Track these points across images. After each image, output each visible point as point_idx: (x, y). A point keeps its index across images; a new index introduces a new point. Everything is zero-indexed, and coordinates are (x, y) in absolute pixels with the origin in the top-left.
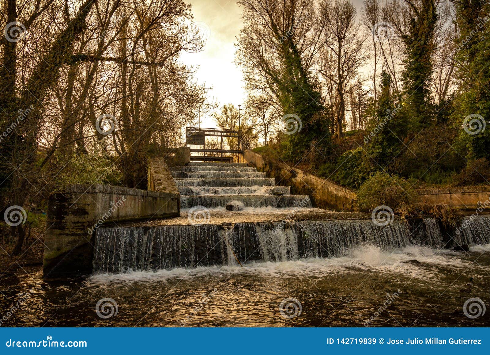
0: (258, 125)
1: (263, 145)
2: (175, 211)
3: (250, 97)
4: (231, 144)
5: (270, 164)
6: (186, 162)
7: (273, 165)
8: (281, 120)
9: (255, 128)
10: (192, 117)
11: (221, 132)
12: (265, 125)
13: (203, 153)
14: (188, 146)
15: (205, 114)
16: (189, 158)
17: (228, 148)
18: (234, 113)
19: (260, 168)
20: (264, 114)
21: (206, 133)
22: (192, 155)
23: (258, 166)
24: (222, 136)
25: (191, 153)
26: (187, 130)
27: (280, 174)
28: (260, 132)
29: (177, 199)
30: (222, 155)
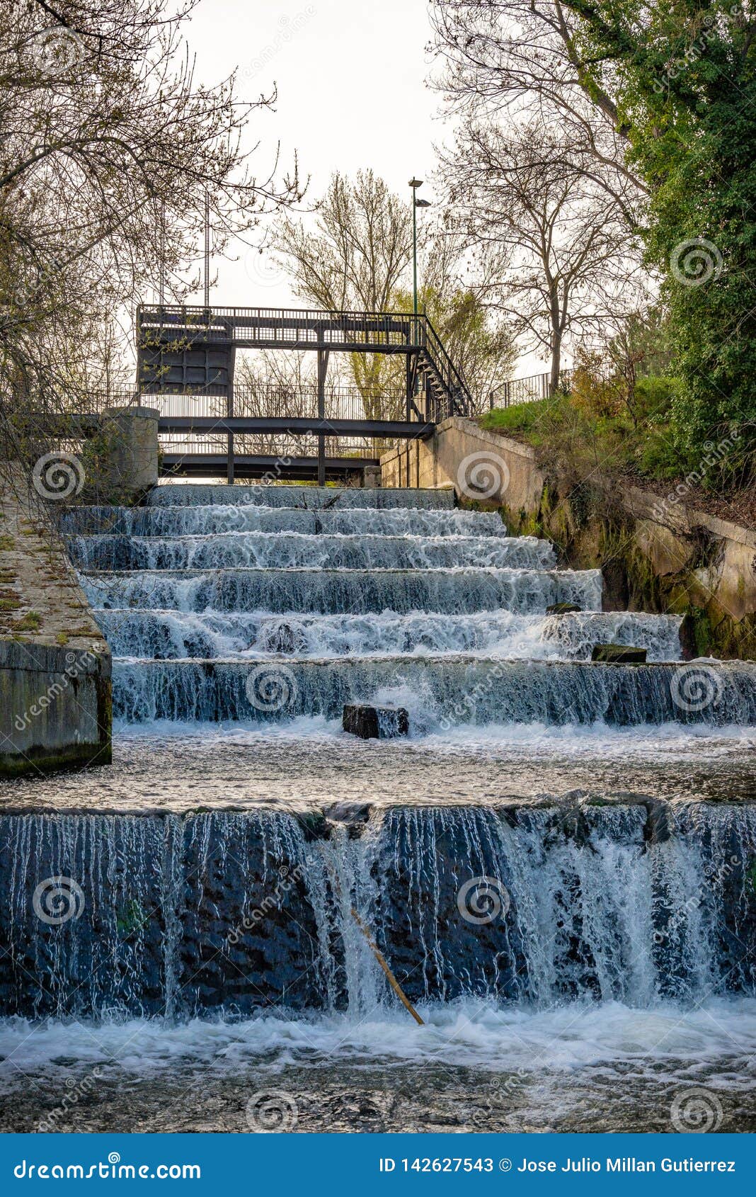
0: (515, 286)
1: (540, 393)
2: (85, 735)
3: (475, 137)
4: (370, 390)
5: (579, 494)
6: (136, 485)
7: (595, 498)
8: (638, 254)
9: (496, 300)
10: (167, 259)
11: (320, 327)
12: (553, 282)
13: (224, 437)
14: (148, 401)
15: (233, 241)
16: (154, 467)
17: (352, 408)
18: (388, 224)
19: (523, 516)
20: (546, 227)
21: (241, 333)
22: (169, 450)
23: (513, 505)
24: (323, 348)
25: (164, 437)
26: (142, 317)
27: (629, 546)
28: (524, 323)
29: (96, 676)
30: (322, 447)
